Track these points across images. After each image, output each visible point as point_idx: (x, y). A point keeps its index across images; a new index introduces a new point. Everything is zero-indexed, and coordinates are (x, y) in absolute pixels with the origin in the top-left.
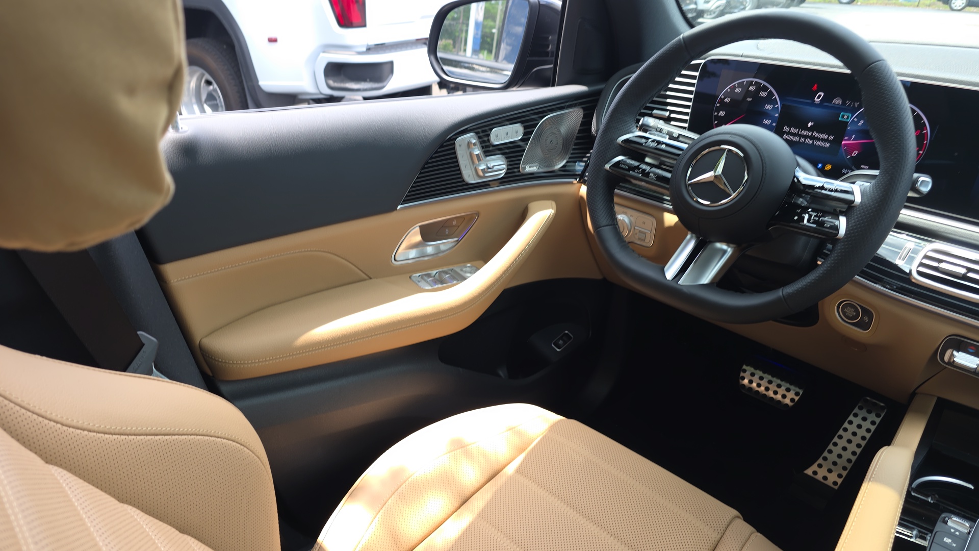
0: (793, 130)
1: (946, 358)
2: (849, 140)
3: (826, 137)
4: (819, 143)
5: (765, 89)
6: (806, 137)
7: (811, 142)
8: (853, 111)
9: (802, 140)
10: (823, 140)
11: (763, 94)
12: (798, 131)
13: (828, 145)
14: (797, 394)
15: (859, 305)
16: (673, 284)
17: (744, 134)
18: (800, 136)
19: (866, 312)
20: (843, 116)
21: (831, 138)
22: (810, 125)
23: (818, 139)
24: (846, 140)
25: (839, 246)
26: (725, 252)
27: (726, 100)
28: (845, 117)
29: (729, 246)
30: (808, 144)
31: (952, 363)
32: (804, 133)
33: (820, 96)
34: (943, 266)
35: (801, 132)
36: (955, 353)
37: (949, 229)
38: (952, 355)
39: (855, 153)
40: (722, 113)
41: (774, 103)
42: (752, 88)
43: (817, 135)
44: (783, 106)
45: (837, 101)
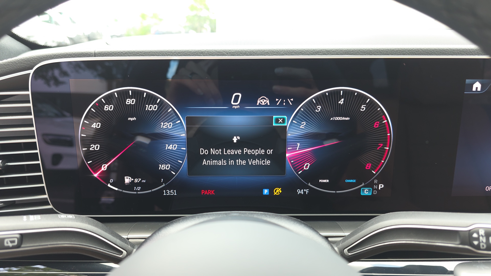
0: (213, 151)
2: (294, 150)
3: (263, 151)
4: (256, 162)
5: (152, 100)
6: (235, 157)
7: (244, 162)
8: (289, 110)
9: (231, 162)
10: (260, 157)
11: (153, 108)
12: (222, 152)
13: (268, 162)
18: (227, 158)
20: (277, 121)
21: (270, 152)
22: (235, 140)
23: (253, 157)
24: (291, 151)
27: (94, 126)
30: (241, 166)
33: (237, 97)
35: (226, 152)
39: (307, 166)
40: (96, 147)
41: (173, 118)
42: (129, 102)
43: (249, 152)
44: (189, 121)
45: (263, 101)
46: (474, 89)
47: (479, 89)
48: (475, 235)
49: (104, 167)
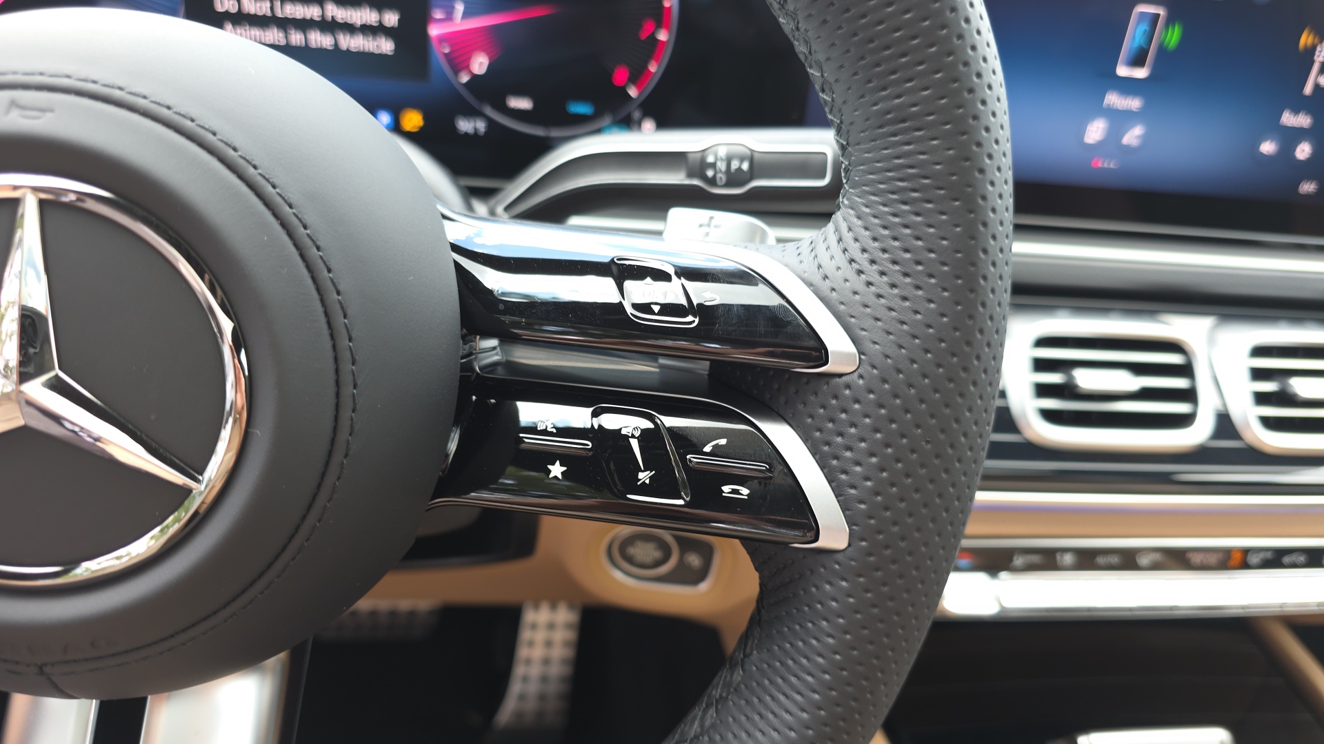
2: (448, 18)
3: (375, 17)
4: (356, 42)
6: (304, 25)
7: (328, 41)
9: (296, 38)
10: (367, 30)
13: (386, 46)
18: (286, 25)
19: (694, 545)
21: (391, 18)
23: (349, 28)
24: (439, 22)
30: (322, 49)
32: (296, 10)
35: (284, 12)
39: (480, 64)
43: (339, 13)
48: (710, 159)
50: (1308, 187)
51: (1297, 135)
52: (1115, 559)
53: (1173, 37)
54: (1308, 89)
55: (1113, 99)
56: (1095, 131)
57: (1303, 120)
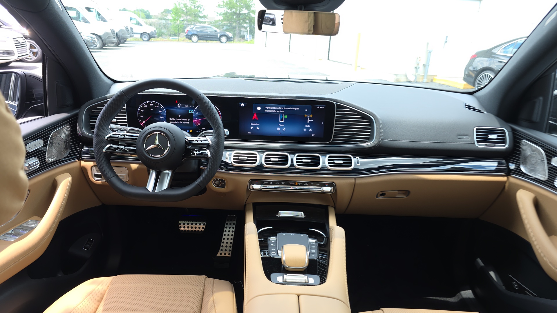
0: (173, 119)
1: (251, 188)
4: (185, 123)
5: (157, 104)
6: (179, 121)
7: (182, 123)
8: (193, 109)
9: (178, 122)
10: (186, 121)
11: (157, 107)
12: (176, 119)
13: (188, 123)
14: (204, 225)
15: (219, 179)
16: (154, 193)
17: (162, 126)
18: (177, 121)
19: (223, 181)
21: (189, 120)
22: (179, 116)
23: (184, 121)
24: (194, 120)
25: (210, 160)
26: (168, 174)
27: (142, 111)
28: (191, 111)
29: (169, 171)
31: (253, 189)
32: (179, 119)
33: (179, 105)
34: (240, 158)
36: (253, 185)
37: (237, 145)
38: (252, 186)
39: (199, 124)
40: (142, 117)
41: (162, 109)
42: (151, 105)
43: (183, 120)
44: (167, 110)
45: (186, 106)
46: (242, 105)
47: (243, 105)
49: (144, 122)
50: (313, 135)
51: (309, 128)
52: (278, 183)
53: (286, 117)
54: (308, 122)
55: (280, 125)
56: (278, 129)
57: (309, 126)
